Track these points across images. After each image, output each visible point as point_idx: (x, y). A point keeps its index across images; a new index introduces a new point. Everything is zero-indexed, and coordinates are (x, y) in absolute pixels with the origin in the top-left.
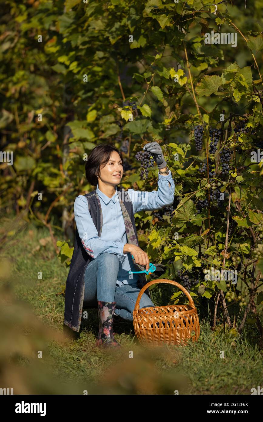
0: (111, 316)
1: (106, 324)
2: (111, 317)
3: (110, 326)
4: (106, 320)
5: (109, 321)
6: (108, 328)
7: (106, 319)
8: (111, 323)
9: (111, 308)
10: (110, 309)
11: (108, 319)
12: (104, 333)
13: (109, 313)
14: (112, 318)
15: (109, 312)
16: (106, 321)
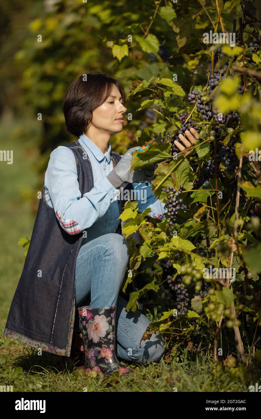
0: (111, 328)
1: (105, 341)
2: (111, 330)
3: (112, 344)
4: (104, 336)
5: (109, 337)
6: (109, 347)
7: (103, 334)
8: (112, 339)
9: (110, 316)
10: (109, 318)
11: (108, 334)
12: (104, 356)
13: (107, 324)
14: (112, 332)
15: (107, 322)
16: (104, 338)
